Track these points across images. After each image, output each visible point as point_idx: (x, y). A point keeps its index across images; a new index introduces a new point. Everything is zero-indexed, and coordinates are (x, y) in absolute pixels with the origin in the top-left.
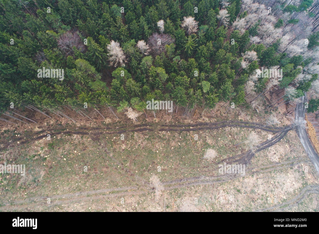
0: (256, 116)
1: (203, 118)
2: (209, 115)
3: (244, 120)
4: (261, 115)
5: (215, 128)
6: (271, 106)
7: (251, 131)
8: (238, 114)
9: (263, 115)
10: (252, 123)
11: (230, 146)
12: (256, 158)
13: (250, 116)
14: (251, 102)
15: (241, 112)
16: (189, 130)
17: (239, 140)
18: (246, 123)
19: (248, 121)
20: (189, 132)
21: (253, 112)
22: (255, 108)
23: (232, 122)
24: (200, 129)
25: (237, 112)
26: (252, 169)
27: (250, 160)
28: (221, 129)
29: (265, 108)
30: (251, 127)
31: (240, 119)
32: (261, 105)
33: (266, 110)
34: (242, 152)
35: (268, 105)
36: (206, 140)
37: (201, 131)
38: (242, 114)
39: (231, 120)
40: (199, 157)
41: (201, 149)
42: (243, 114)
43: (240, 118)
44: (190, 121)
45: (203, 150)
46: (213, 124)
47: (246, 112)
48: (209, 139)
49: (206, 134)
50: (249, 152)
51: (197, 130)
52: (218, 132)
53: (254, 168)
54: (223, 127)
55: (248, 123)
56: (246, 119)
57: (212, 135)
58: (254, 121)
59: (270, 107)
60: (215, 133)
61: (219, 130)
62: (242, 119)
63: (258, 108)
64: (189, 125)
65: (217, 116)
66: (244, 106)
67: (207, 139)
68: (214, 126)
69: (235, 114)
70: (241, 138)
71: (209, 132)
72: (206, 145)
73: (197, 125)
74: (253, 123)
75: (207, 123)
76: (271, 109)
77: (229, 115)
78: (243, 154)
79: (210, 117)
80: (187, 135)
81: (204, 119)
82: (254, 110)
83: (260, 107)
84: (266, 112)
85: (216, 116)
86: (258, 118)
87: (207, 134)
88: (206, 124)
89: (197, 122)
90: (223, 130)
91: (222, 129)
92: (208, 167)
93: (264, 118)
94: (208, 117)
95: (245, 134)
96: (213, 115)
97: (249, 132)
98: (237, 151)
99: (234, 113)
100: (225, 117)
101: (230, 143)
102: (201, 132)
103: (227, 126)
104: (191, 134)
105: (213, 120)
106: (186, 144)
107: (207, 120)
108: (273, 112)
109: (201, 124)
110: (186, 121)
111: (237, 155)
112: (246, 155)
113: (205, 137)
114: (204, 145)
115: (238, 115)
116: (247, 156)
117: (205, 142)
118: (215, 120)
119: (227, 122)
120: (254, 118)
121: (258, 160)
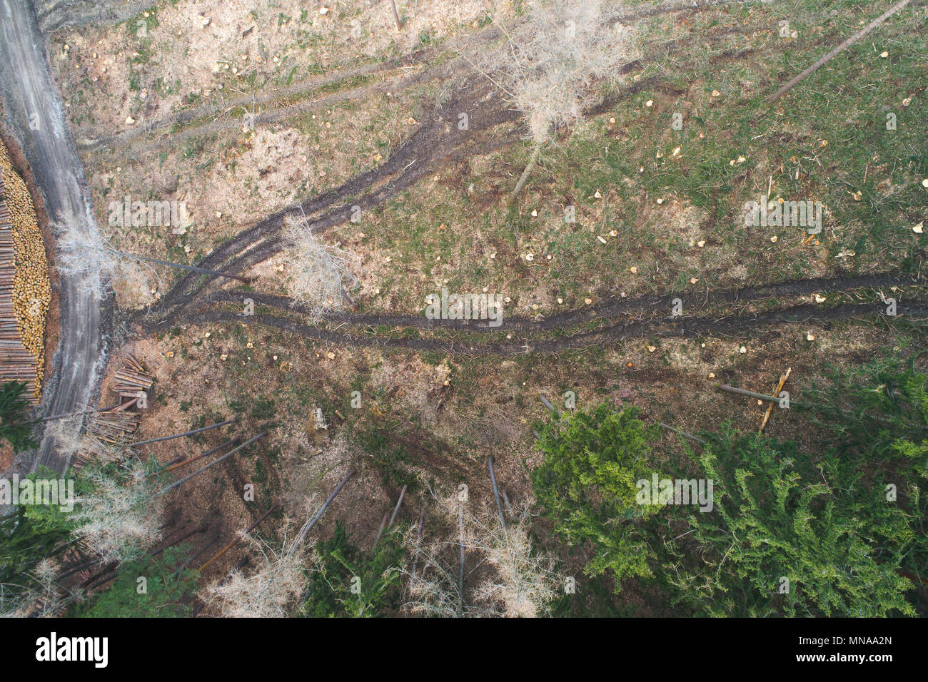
0: (328, 389)
1: (708, 371)
2: (662, 392)
3: (418, 362)
4: (300, 393)
5: (623, 303)
6: (223, 445)
7: (382, 294)
8: (448, 398)
9: (288, 394)
10: (369, 343)
11: (537, 196)
12: (385, 139)
13: (370, 388)
14: (354, 474)
15: (429, 413)
16: (839, 279)
17: (469, 241)
18: (405, 339)
19: (387, 356)
20: (840, 271)
21: (343, 411)
22: (332, 437)
23: (496, 348)
24: (746, 292)
25: (451, 411)
26: (417, 79)
27: (423, 129)
28: (588, 301)
29: (267, 435)
30: (375, 318)
31: (439, 368)
32: (289, 455)
33: (261, 422)
34: (466, 171)
35: (244, 453)
36: (705, 226)
37: (737, 280)
38: (422, 397)
39: (506, 356)
40: (780, 114)
41: (749, 165)
42: (416, 397)
43: (442, 370)
44: (825, 345)
45: (742, 159)
46: (634, 330)
47: (395, 408)
48: (685, 230)
49: (703, 261)
50: (421, 171)
51: (772, 285)
52: (604, 278)
53: (408, 83)
54: (567, 315)
55: (395, 342)
56: (402, 366)
57: (660, 255)
58: (348, 355)
59: (237, 442)
60: (634, 270)
61: (599, 292)
62: (428, 367)
63: (311, 437)
64: (828, 317)
65: (603, 384)
66: (396, 446)
67: (695, 230)
68: (637, 315)
69: (469, 400)
70: (456, 251)
71: (674, 273)
72: (713, 191)
73: (769, 316)
74: (359, 342)
75: (686, 335)
76: (231, 430)
77: (514, 392)
78: (456, 159)
79: (660, 373)
80: (859, 249)
81: (708, 357)
82: (341, 421)
83: (300, 438)
84: (266, 409)
85: (610, 383)
86: (320, 373)
87: (693, 262)
88: (690, 329)
89: (765, 340)
90: (569, 293)
91: (572, 302)
92: (715, 60)
93: (281, 379)
94: (671, 375)
95: (427, 272)
96: (627, 390)
97: (395, 288)
98: (492, 174)
99: (478, 401)
100: (539, 380)
101: (534, 213)
102: (740, 272)
103: (538, 316)
104: (824, 254)
105: (633, 354)
106: (869, 189)
107: (682, 357)
108: (225, 411)
109: (735, 327)
110: (858, 345)
111: (497, 147)
112: (443, 152)
113: (710, 242)
114: (726, 190)
115: (447, 391)
116: (436, 145)
117: (714, 216)
118: (615, 358)
119: (537, 345)
120: (345, 375)
121: (372, 128)
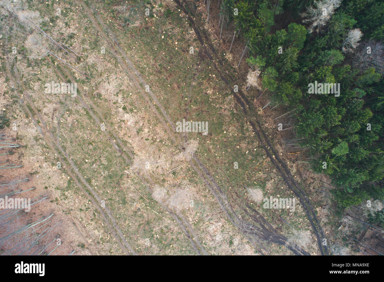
0: (333, 229)
1: (294, 165)
2: (302, 170)
3: (318, 215)
4: (337, 234)
5: (289, 185)
6: (357, 243)
7: (309, 229)
8: (322, 205)
9: (339, 236)
10: (320, 226)
11: (276, 212)
12: (278, 248)
13: (328, 221)
14: (348, 214)
15: (327, 207)
16: (269, 155)
17: (290, 219)
18: (315, 220)
19: (320, 221)
20: (267, 156)
21: (336, 223)
22: (342, 222)
23: (308, 202)
24: (278, 167)
25: (325, 203)
26: (264, 249)
27: (273, 241)
28: (292, 192)
29: (350, 236)
30: (314, 228)
31: (318, 210)
32: (351, 229)
33: (348, 238)
34: (277, 228)
35: (356, 238)
36: (269, 181)
37: (276, 170)
38: (325, 210)
39: (309, 200)
40: (244, 181)
41: (255, 181)
42: (325, 211)
43: (318, 209)
44: (281, 151)
45: (255, 182)
46: (293, 181)
47: (330, 214)
48: (271, 183)
49: (275, 177)
50: (281, 237)
51: (275, 164)
52: (286, 191)
53: (266, 250)
54: (296, 193)
55: (317, 222)
56: (321, 217)
57: (277, 185)
58: (324, 229)
59: (355, 241)
60: (282, 188)
61: (289, 191)
62: (318, 212)
63: (344, 226)
64: (276, 153)
65: (305, 180)
66: (337, 209)
67: (270, 182)
68: (290, 182)
69: (321, 201)
70: (293, 221)
71: (280, 181)
72: (262, 183)
73: (280, 162)
74: (321, 228)
75: (290, 172)
76: (353, 243)
77: (315, 194)
78: (276, 231)
79: (299, 172)
80: (262, 156)
81: (292, 166)
82: (338, 222)
83: (346, 229)
84: (344, 239)
85: (304, 179)
86: (331, 232)
87: (276, 179)
88: (288, 172)
89: (285, 160)
90: (291, 195)
91: (293, 194)
92: (239, 198)
93: (336, 239)
94: (298, 170)
95: (300, 223)
96: (304, 175)
97: (306, 228)
98: (276, 223)
99: (320, 199)
100: (310, 191)
101: (280, 211)
102: (274, 171)
103: (299, 199)
104: (265, 160)
105: (297, 178)
106: (252, 160)
107: (294, 170)
108: (349, 247)
109: (285, 166)
110: (279, 146)
111: (270, 225)
112: (276, 235)
113: (272, 179)
114: (261, 181)
115: (321, 206)
116: (275, 237)
117: (266, 180)
118: (299, 181)
119: (304, 196)
120: (328, 227)
121: (278, 252)
